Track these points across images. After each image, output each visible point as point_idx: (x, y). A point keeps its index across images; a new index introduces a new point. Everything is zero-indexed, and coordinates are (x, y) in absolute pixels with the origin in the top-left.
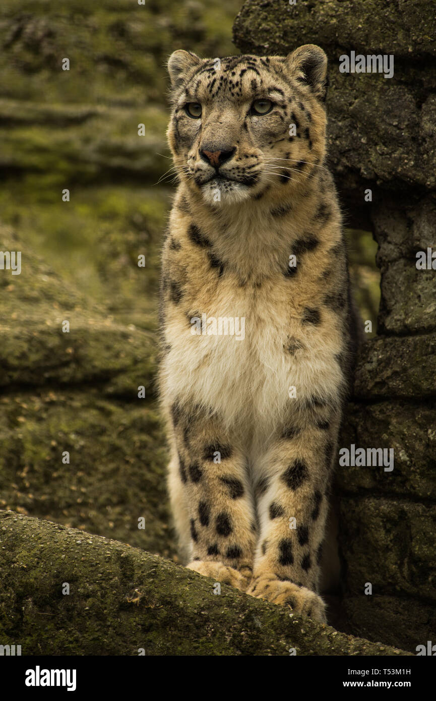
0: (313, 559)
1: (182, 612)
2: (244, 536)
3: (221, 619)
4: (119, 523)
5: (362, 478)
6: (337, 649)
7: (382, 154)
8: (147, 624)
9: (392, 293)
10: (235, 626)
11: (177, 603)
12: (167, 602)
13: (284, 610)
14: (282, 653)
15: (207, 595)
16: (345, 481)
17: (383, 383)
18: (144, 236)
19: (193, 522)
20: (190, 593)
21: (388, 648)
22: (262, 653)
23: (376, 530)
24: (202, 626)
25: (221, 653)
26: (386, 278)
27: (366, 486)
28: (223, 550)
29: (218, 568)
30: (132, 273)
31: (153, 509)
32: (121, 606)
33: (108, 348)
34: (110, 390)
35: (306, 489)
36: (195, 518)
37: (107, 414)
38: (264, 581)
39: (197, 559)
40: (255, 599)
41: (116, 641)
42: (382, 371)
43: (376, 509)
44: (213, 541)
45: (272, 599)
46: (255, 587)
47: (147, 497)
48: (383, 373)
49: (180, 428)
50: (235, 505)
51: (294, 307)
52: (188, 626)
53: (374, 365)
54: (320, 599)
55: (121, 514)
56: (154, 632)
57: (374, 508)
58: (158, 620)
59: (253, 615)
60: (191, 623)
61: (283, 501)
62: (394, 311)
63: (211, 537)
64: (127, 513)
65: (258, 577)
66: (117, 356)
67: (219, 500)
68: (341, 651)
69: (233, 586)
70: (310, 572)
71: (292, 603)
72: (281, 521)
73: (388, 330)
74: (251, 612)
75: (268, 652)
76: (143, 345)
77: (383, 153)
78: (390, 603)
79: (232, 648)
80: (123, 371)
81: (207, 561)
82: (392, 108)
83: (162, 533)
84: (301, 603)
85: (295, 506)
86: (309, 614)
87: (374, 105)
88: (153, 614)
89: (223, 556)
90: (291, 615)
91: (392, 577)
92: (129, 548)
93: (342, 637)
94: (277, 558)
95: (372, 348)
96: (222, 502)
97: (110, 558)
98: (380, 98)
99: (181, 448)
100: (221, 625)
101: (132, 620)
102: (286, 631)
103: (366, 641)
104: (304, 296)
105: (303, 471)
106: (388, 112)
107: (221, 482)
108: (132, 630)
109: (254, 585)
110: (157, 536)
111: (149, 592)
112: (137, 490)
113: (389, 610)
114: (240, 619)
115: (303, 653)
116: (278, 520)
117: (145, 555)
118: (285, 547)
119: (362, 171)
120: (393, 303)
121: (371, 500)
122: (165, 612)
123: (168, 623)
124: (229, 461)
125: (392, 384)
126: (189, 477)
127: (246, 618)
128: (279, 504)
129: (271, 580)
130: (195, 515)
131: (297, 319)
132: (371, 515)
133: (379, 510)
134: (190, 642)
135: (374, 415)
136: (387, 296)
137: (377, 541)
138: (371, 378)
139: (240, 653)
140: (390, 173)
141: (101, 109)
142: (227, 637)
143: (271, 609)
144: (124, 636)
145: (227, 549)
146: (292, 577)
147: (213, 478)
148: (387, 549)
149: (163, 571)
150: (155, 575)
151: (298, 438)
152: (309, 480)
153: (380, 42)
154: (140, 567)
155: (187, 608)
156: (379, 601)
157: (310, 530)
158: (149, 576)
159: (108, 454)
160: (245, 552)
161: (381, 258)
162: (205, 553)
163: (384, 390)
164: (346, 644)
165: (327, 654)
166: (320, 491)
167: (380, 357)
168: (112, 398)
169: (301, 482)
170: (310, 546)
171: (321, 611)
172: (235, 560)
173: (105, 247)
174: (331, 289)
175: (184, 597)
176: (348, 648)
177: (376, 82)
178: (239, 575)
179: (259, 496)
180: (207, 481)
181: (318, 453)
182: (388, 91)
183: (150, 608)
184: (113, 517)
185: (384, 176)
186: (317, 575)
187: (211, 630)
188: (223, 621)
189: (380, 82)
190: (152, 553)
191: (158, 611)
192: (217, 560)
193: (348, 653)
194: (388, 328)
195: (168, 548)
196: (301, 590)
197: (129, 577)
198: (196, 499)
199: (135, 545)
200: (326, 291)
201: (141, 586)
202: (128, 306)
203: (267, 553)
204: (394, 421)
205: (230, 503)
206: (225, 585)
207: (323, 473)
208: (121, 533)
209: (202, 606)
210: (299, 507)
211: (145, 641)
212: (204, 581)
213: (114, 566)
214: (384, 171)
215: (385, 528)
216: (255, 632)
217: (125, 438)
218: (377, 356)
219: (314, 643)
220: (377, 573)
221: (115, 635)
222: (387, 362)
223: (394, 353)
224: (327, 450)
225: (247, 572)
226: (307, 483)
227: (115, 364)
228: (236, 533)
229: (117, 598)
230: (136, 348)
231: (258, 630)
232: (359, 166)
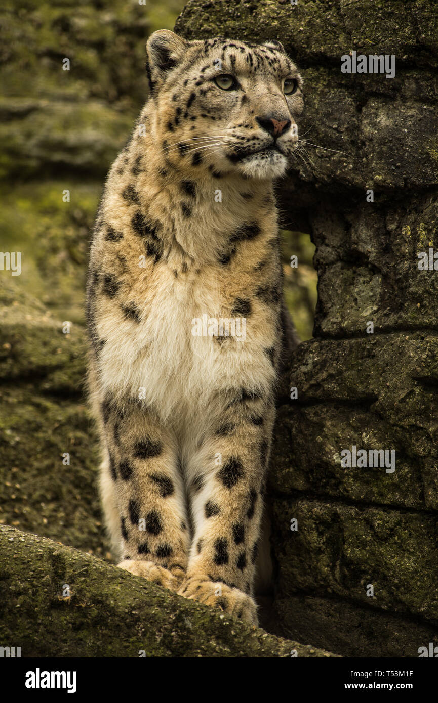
0: (249, 558)
1: (113, 611)
2: (174, 535)
3: (152, 619)
4: (52, 520)
5: (296, 480)
6: (268, 651)
7: (321, 157)
8: (78, 622)
9: (329, 296)
10: (166, 626)
11: (108, 602)
12: (98, 601)
13: (215, 611)
14: (212, 653)
15: (138, 594)
16: (279, 483)
17: (318, 386)
18: (83, 232)
19: (123, 520)
20: (122, 593)
21: (318, 651)
22: (192, 654)
23: (309, 532)
24: (133, 626)
25: (151, 653)
26: (323, 281)
27: (300, 488)
28: (153, 549)
29: (148, 568)
30: (71, 268)
31: (86, 506)
32: (52, 604)
33: (45, 344)
34: (47, 386)
35: (242, 487)
36: (125, 516)
37: (43, 410)
38: (195, 582)
39: (128, 558)
40: (186, 600)
41: (46, 639)
42: (317, 373)
43: (310, 511)
44: (143, 539)
45: (203, 599)
46: (186, 588)
47: (81, 494)
48: (318, 376)
49: (111, 425)
50: (165, 504)
51: (225, 297)
52: (119, 625)
53: (310, 367)
54: (252, 601)
55: (55, 511)
56: (84, 631)
57: (307, 510)
58: (89, 619)
59: (184, 615)
60: (121, 622)
61: (219, 499)
62: (330, 314)
63: (141, 536)
64: (61, 509)
65: (190, 578)
66: (54, 352)
67: (149, 499)
68: (271, 653)
69: (164, 586)
70: (246, 571)
71: (223, 604)
72: (216, 520)
73: (324, 333)
74: (182, 612)
75: (198, 653)
76: (81, 341)
77: (322, 155)
78: (321, 605)
79: (162, 648)
80: (59, 367)
81: (138, 560)
82: (332, 111)
83: (95, 530)
84: (232, 604)
85: (231, 505)
86: (240, 615)
87: (314, 108)
88: (83, 612)
89: (153, 554)
90: (222, 617)
91: (324, 579)
92: (61, 547)
93: (272, 639)
94: (213, 557)
95: (307, 351)
96: (152, 500)
97: (42, 556)
98: (321, 101)
99: (111, 445)
100: (151, 625)
101: (63, 618)
102: (217, 632)
103: (296, 643)
104: (236, 287)
105: (238, 469)
106: (327, 115)
107: (151, 480)
108: (63, 628)
109: (185, 586)
110: (91, 533)
111: (80, 591)
112: (71, 487)
113: (320, 612)
114: (170, 620)
115: (233, 654)
116: (214, 518)
117: (77, 554)
118: (220, 546)
119: (301, 173)
120: (329, 306)
121: (304, 502)
122: (96, 611)
123: (99, 621)
124: (159, 459)
125: (327, 386)
126: (119, 475)
127: (177, 618)
128: (215, 502)
129: (203, 580)
130: (125, 513)
131: (227, 309)
132: (304, 517)
133: (312, 512)
134: (121, 641)
135: (309, 417)
136: (324, 298)
137: (309, 543)
138: (306, 380)
139: (170, 653)
140: (329, 176)
141: (43, 103)
142: (157, 637)
143: (202, 610)
144: (54, 633)
145: (157, 548)
146: (225, 578)
147: (143, 476)
148: (319, 551)
149: (95, 570)
150: (86, 574)
151: (232, 435)
152: (244, 478)
153: (322, 45)
154: (72, 565)
155: (118, 607)
156: (311, 603)
157: (246, 529)
158: (81, 574)
159: (43, 450)
160: (176, 551)
161: (318, 261)
162: (136, 551)
163: (319, 393)
164: (276, 646)
165: (257, 656)
166: (256, 489)
167: (316, 359)
168: (47, 394)
169: (236, 479)
170: (245, 545)
171: (252, 612)
172: (165, 559)
173: (44, 242)
174: (265, 281)
175: (116, 596)
176: (278, 651)
177: (316, 85)
178: (169, 575)
179: (194, 495)
180: (137, 479)
181: (252, 449)
182: (328, 94)
183: (81, 607)
184: (47, 513)
185: (322, 178)
186: (252, 574)
187: (141, 630)
188: (153, 621)
189: (321, 85)
190: (83, 551)
191: (89, 610)
192: (147, 560)
193: (278, 655)
194: (324, 330)
195: (101, 545)
196: (232, 592)
197: (60, 576)
198: (126, 497)
199: (68, 543)
200: (259, 283)
201: (72, 585)
202: (67, 301)
203: (202, 552)
204: (328, 423)
205: (160, 501)
206: (156, 585)
207: (258, 471)
208: (54, 530)
209: (133, 605)
210: (235, 506)
211: (75, 639)
212: (135, 581)
213: (45, 564)
214: (323, 174)
215: (318, 530)
216: (185, 633)
217: (60, 434)
218: (313, 358)
219: (245, 644)
220: (309, 575)
221: (46, 633)
222: (322, 365)
223: (330, 355)
224: (262, 447)
225: (178, 571)
226: (243, 481)
227: (52, 360)
228: (166, 532)
229: (48, 596)
230: (74, 344)
231: (188, 630)
232: (297, 168)
